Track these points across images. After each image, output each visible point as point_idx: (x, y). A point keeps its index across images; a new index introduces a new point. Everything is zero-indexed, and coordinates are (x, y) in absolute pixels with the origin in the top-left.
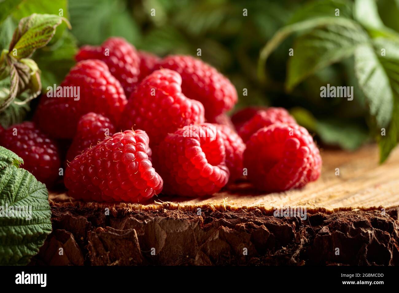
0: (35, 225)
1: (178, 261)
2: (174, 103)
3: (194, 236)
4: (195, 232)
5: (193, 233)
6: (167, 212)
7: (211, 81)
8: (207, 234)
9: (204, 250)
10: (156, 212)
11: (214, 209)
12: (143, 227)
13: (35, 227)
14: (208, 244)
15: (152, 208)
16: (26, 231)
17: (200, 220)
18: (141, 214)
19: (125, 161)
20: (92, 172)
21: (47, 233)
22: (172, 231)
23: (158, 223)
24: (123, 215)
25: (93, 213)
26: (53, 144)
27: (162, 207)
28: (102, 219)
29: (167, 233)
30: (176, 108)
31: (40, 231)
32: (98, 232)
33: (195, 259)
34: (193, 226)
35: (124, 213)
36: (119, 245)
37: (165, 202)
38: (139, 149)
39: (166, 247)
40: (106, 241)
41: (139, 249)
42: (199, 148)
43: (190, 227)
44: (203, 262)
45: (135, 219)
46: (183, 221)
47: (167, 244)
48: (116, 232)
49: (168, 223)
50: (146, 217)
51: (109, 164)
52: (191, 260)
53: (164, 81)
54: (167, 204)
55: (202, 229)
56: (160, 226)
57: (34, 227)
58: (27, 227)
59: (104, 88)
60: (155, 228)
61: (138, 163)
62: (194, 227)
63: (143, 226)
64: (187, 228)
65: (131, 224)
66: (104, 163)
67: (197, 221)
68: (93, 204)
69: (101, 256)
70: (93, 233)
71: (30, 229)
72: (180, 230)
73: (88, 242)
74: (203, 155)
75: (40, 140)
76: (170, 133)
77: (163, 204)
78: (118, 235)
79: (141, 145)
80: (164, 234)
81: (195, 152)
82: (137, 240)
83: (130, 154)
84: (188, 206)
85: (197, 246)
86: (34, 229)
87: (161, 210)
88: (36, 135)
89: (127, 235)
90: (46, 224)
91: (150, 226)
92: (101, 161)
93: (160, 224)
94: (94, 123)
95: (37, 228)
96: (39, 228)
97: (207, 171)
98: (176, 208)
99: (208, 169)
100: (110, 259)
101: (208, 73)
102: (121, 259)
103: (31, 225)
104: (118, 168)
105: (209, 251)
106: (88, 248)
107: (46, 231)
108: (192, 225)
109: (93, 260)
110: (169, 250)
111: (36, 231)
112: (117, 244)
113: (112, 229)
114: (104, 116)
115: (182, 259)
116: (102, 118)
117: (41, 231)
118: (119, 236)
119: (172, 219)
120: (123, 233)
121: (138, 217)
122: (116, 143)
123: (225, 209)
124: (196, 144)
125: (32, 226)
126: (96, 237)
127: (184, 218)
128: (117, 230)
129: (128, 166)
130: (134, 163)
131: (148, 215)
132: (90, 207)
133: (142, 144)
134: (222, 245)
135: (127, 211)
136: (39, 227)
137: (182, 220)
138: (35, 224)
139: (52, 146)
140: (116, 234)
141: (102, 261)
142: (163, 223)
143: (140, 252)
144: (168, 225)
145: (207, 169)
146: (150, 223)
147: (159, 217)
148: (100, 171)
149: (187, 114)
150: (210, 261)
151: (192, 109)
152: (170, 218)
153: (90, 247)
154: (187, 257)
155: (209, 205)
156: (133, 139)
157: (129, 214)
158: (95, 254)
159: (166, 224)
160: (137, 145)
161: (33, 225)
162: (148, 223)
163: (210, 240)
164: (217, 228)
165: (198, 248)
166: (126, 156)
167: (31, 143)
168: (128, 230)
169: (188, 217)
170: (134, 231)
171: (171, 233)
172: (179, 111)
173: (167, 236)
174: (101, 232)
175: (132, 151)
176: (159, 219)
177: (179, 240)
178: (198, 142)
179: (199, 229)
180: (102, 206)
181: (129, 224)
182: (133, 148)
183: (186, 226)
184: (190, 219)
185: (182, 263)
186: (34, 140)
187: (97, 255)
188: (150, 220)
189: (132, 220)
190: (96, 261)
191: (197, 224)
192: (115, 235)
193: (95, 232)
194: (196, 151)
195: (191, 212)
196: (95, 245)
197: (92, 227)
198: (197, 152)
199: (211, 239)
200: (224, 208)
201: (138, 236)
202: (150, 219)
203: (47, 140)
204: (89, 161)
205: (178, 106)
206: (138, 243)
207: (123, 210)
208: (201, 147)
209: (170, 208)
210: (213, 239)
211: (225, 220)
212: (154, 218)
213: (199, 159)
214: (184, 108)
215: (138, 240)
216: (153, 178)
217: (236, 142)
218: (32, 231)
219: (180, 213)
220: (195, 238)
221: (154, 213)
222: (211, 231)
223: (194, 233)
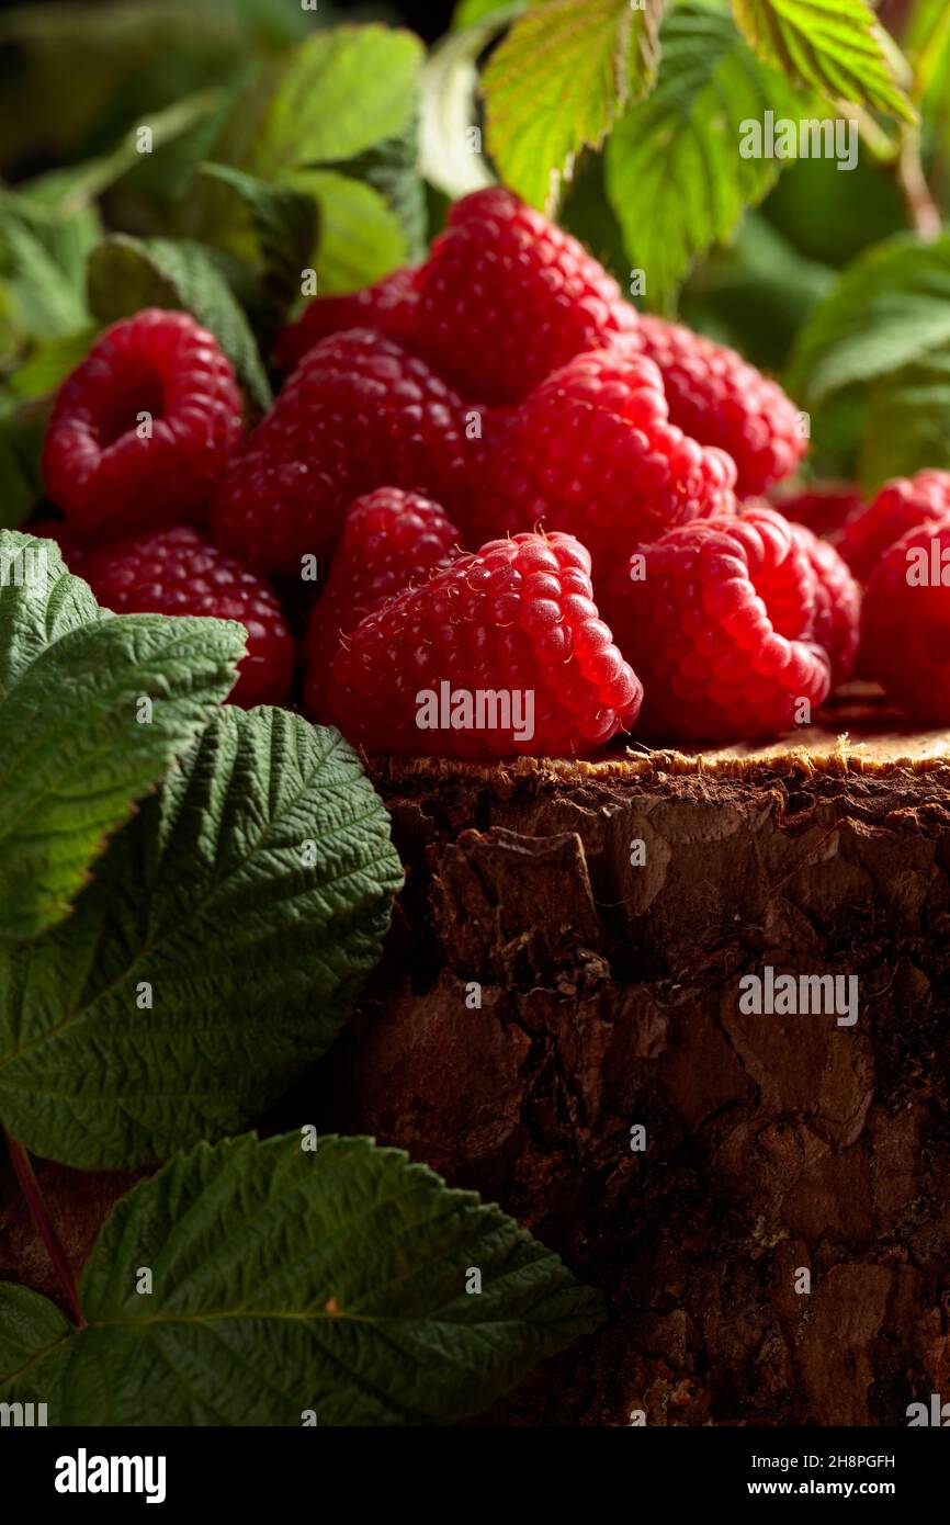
0: (354, 876)
1: (707, 932)
2: (650, 451)
3: (758, 851)
4: (759, 839)
5: (753, 843)
6: (668, 780)
7: (730, 387)
8: (796, 843)
9: (792, 895)
10: (633, 783)
11: (812, 769)
12: (599, 828)
13: (354, 882)
14: (803, 875)
15: (618, 770)
16: (331, 902)
17: (777, 802)
18: (587, 788)
19: (530, 623)
20: (425, 663)
21: (394, 889)
22: (688, 839)
23: (646, 813)
24: (534, 792)
25: (437, 790)
26: (266, 590)
27: (648, 767)
28: (465, 808)
29: (672, 846)
30: (658, 467)
31: (372, 891)
32: (467, 843)
33: (763, 924)
34: (755, 822)
35: (535, 787)
36: (531, 884)
37: (658, 752)
38: (571, 587)
39: (671, 888)
40: (489, 873)
41: (591, 896)
42: (745, 584)
43: (744, 825)
44: (791, 932)
45: (571, 803)
46: (721, 806)
47: (673, 881)
48: (521, 843)
49: (675, 812)
50: (605, 799)
51: (481, 634)
52: (751, 926)
53: (611, 384)
54: (664, 758)
55: (783, 831)
56: (651, 823)
57: (351, 883)
58: (330, 887)
59: (416, 411)
60: (634, 830)
61: (570, 629)
62: (759, 825)
63: (596, 826)
64: (734, 828)
65: (559, 821)
66: (465, 632)
67: (767, 804)
68: (431, 765)
69: (473, 921)
70: (450, 848)
71: (343, 892)
72: (714, 834)
73: (433, 879)
74: (758, 604)
75: (223, 577)
76: (644, 542)
77: (652, 756)
78: (528, 852)
79: (574, 574)
80: (663, 848)
81: (734, 594)
82: (583, 869)
83: (545, 602)
84: (730, 764)
85: (765, 883)
86: (353, 887)
87: (647, 778)
88: (210, 564)
89: (556, 853)
90: (382, 861)
91: (620, 824)
92: (455, 627)
93: (649, 819)
94: (403, 518)
95: (361, 884)
96: (367, 879)
97: (773, 655)
98: (694, 770)
99: (777, 650)
100: (503, 928)
101: (718, 366)
102: (534, 929)
103: (340, 880)
104: (510, 646)
105: (806, 897)
106: (432, 898)
107: (389, 884)
108: (749, 817)
109: (447, 936)
110: (679, 897)
111: (360, 894)
112: (522, 880)
113: (509, 835)
114: (427, 497)
115: (719, 926)
116: (423, 504)
117: (375, 887)
118: (530, 856)
119: (686, 800)
120: (543, 845)
121: (578, 798)
122: (498, 570)
123: (846, 767)
124: (735, 573)
125: (345, 882)
126: (462, 859)
127: (725, 796)
128: (525, 837)
129: (543, 643)
130: (560, 632)
131: (610, 791)
132: (425, 771)
133: (577, 571)
134: (848, 878)
135: (546, 778)
136: (365, 878)
137: (719, 805)
138: (352, 872)
139: (264, 595)
140: (523, 851)
141: (477, 939)
142: (660, 813)
143: (593, 907)
144: (674, 820)
145: (774, 651)
146: (619, 815)
147: (648, 796)
148: (452, 657)
149: (691, 484)
150: (811, 927)
151: (705, 469)
152: (683, 800)
153: (438, 895)
154: (736, 918)
155: (793, 756)
156: (550, 558)
157: (550, 787)
158: (453, 916)
159: (670, 818)
160: (565, 574)
161: (346, 878)
162: (612, 816)
163: (812, 860)
164: (829, 826)
165: (769, 889)
166: (534, 610)
167: (200, 586)
168: (559, 835)
169: (735, 795)
170: (575, 838)
171: (685, 845)
172: (668, 474)
173: (673, 853)
174: (475, 843)
175: (549, 593)
176: (646, 804)
177: (710, 868)
178: (742, 566)
179: (771, 830)
180: (461, 767)
181: (554, 818)
182: (553, 582)
183: (731, 823)
184: (743, 799)
185: (721, 938)
186: (207, 577)
187: (460, 921)
188: (617, 807)
189: (563, 807)
190: (456, 937)
191: (766, 814)
192: (517, 853)
193: (457, 846)
194: (739, 593)
195: (741, 780)
196: (455, 886)
197: (437, 833)
198: (743, 597)
199: (816, 860)
200: (842, 764)
201: (586, 857)
202: (618, 802)
203: (247, 578)
204: (416, 630)
205: (661, 458)
206: (587, 878)
207: (533, 779)
208: (751, 579)
209: (677, 770)
210: (819, 859)
211: (850, 799)
212: (629, 801)
213: (748, 617)
214: (682, 464)
215: (586, 870)
216: (617, 677)
217: (834, 573)
218: (348, 899)
219: (709, 784)
220: (759, 858)
221: (626, 785)
222: (811, 834)
223: (756, 842)
